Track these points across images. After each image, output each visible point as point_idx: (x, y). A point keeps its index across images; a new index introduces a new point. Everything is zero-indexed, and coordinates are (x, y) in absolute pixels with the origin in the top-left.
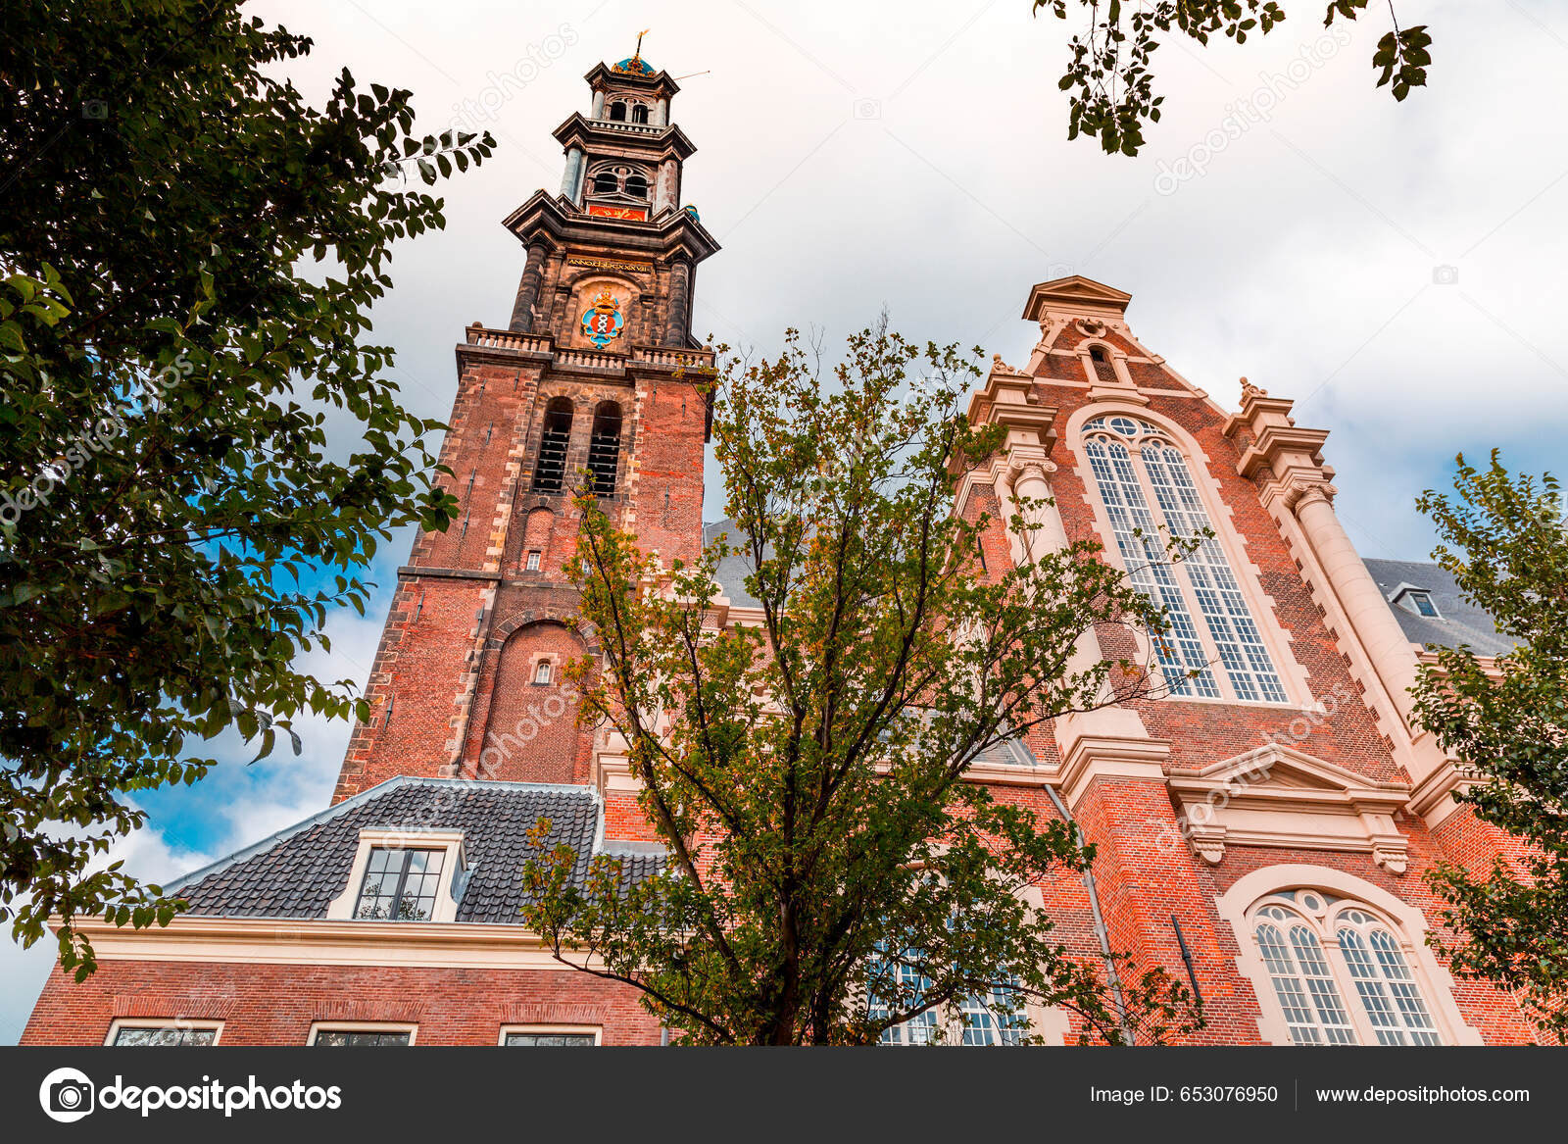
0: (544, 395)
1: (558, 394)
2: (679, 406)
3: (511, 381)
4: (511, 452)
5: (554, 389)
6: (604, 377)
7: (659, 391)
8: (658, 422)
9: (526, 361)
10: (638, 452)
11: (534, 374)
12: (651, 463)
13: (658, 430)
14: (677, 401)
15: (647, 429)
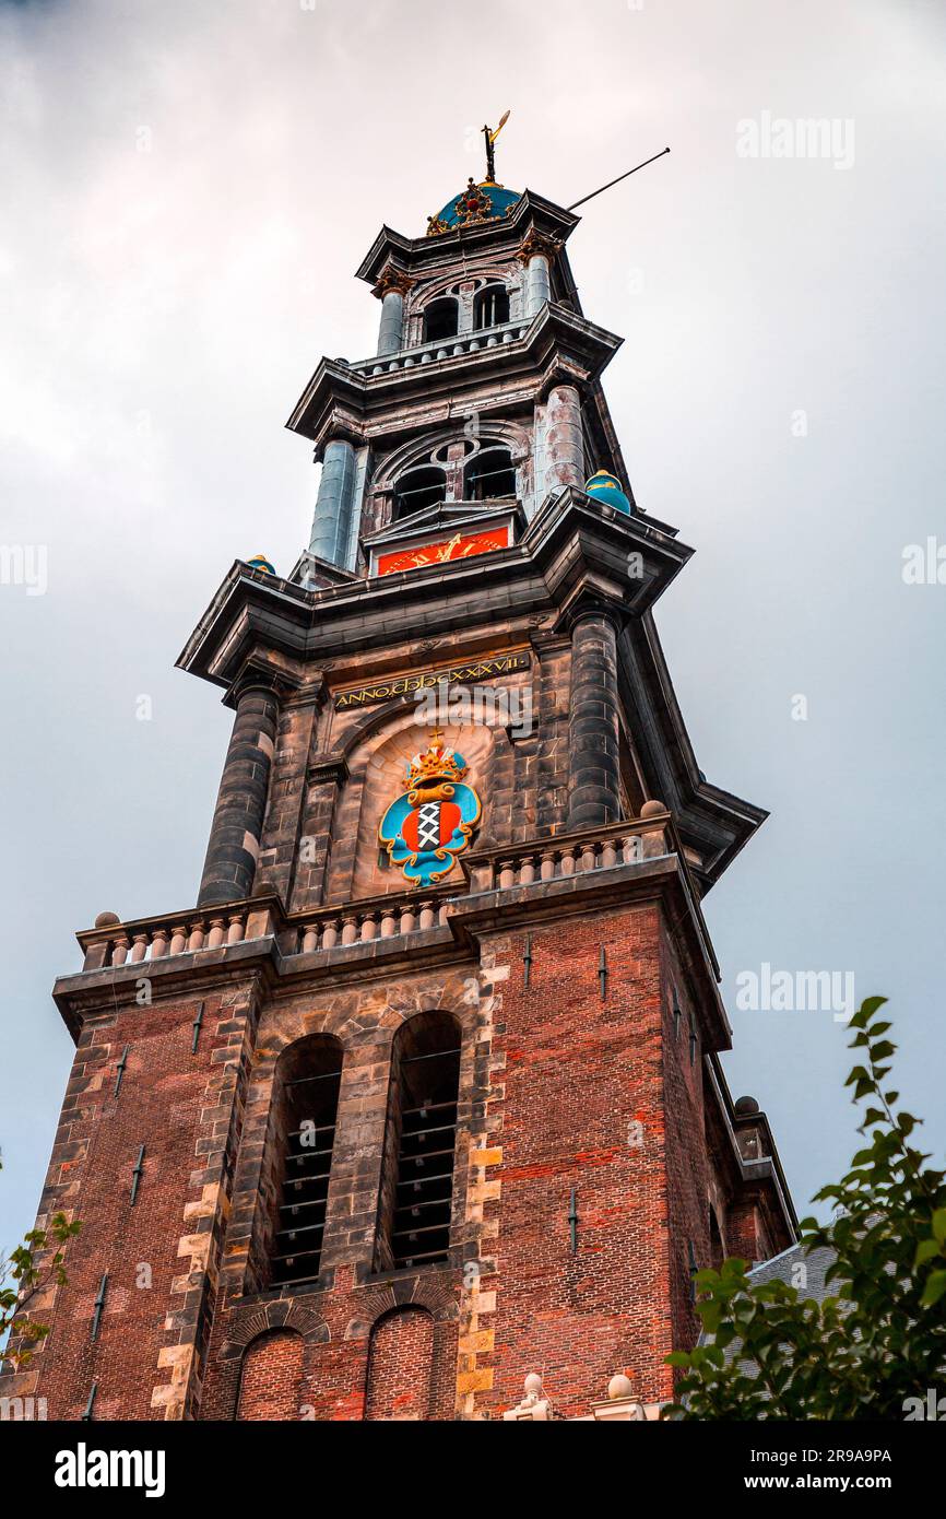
0: (271, 1042)
1: (303, 1031)
2: (590, 978)
3: (185, 1032)
4: (190, 1208)
5: (291, 1024)
6: (406, 956)
7: (539, 953)
8: (543, 1032)
9: (215, 974)
10: (494, 1124)
11: (239, 998)
12: (529, 1141)
13: (543, 1054)
14: (585, 966)
15: (515, 1059)
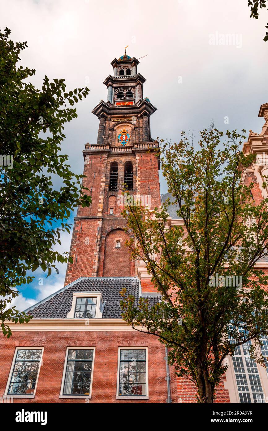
0: (109, 162)
1: (113, 161)
2: (149, 160)
3: (99, 159)
4: (102, 180)
5: (112, 160)
6: (126, 154)
7: (143, 156)
8: (144, 166)
9: (103, 152)
10: (139, 175)
11: (106, 156)
12: (143, 178)
13: (144, 168)
14: (149, 158)
15: (141, 168)
